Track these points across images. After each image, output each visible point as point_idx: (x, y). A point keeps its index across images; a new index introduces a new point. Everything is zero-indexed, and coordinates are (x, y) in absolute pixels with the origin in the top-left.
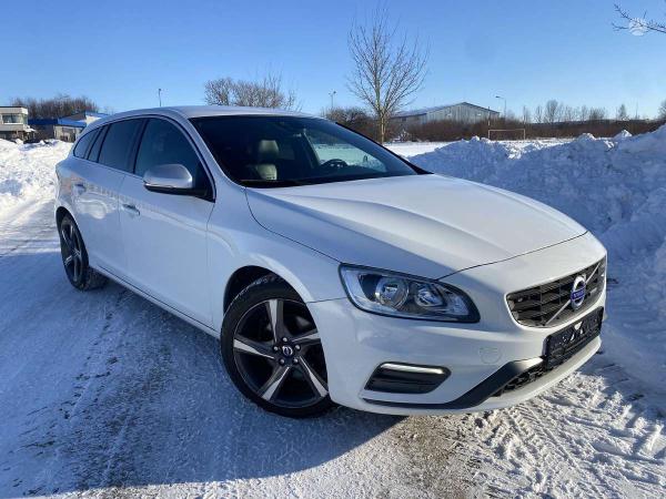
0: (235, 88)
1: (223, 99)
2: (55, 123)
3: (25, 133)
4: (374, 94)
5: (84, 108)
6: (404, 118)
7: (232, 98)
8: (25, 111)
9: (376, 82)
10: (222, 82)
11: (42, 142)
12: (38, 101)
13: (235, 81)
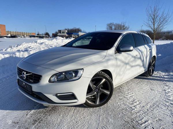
0: (114, 25)
1: (111, 28)
2: (72, 34)
3: (66, 36)
4: (153, 26)
5: (79, 30)
6: (164, 33)
7: (113, 28)
8: (66, 31)
9: (154, 22)
10: (111, 24)
11: (69, 38)
12: (70, 29)
13: (114, 23)
